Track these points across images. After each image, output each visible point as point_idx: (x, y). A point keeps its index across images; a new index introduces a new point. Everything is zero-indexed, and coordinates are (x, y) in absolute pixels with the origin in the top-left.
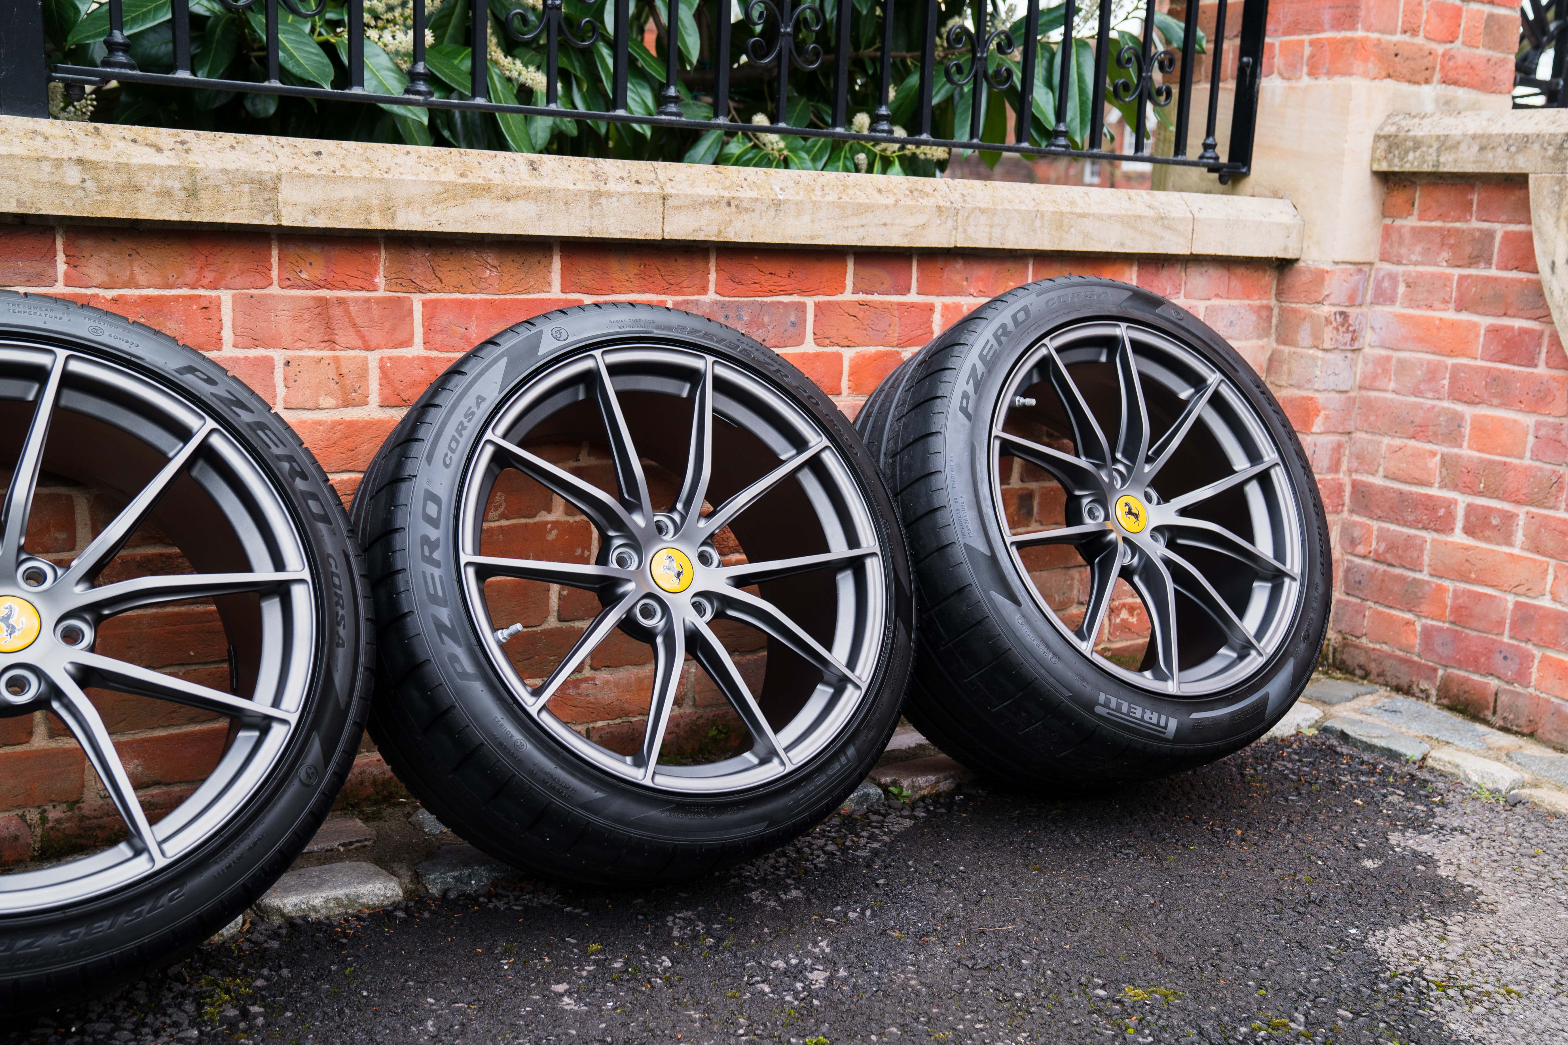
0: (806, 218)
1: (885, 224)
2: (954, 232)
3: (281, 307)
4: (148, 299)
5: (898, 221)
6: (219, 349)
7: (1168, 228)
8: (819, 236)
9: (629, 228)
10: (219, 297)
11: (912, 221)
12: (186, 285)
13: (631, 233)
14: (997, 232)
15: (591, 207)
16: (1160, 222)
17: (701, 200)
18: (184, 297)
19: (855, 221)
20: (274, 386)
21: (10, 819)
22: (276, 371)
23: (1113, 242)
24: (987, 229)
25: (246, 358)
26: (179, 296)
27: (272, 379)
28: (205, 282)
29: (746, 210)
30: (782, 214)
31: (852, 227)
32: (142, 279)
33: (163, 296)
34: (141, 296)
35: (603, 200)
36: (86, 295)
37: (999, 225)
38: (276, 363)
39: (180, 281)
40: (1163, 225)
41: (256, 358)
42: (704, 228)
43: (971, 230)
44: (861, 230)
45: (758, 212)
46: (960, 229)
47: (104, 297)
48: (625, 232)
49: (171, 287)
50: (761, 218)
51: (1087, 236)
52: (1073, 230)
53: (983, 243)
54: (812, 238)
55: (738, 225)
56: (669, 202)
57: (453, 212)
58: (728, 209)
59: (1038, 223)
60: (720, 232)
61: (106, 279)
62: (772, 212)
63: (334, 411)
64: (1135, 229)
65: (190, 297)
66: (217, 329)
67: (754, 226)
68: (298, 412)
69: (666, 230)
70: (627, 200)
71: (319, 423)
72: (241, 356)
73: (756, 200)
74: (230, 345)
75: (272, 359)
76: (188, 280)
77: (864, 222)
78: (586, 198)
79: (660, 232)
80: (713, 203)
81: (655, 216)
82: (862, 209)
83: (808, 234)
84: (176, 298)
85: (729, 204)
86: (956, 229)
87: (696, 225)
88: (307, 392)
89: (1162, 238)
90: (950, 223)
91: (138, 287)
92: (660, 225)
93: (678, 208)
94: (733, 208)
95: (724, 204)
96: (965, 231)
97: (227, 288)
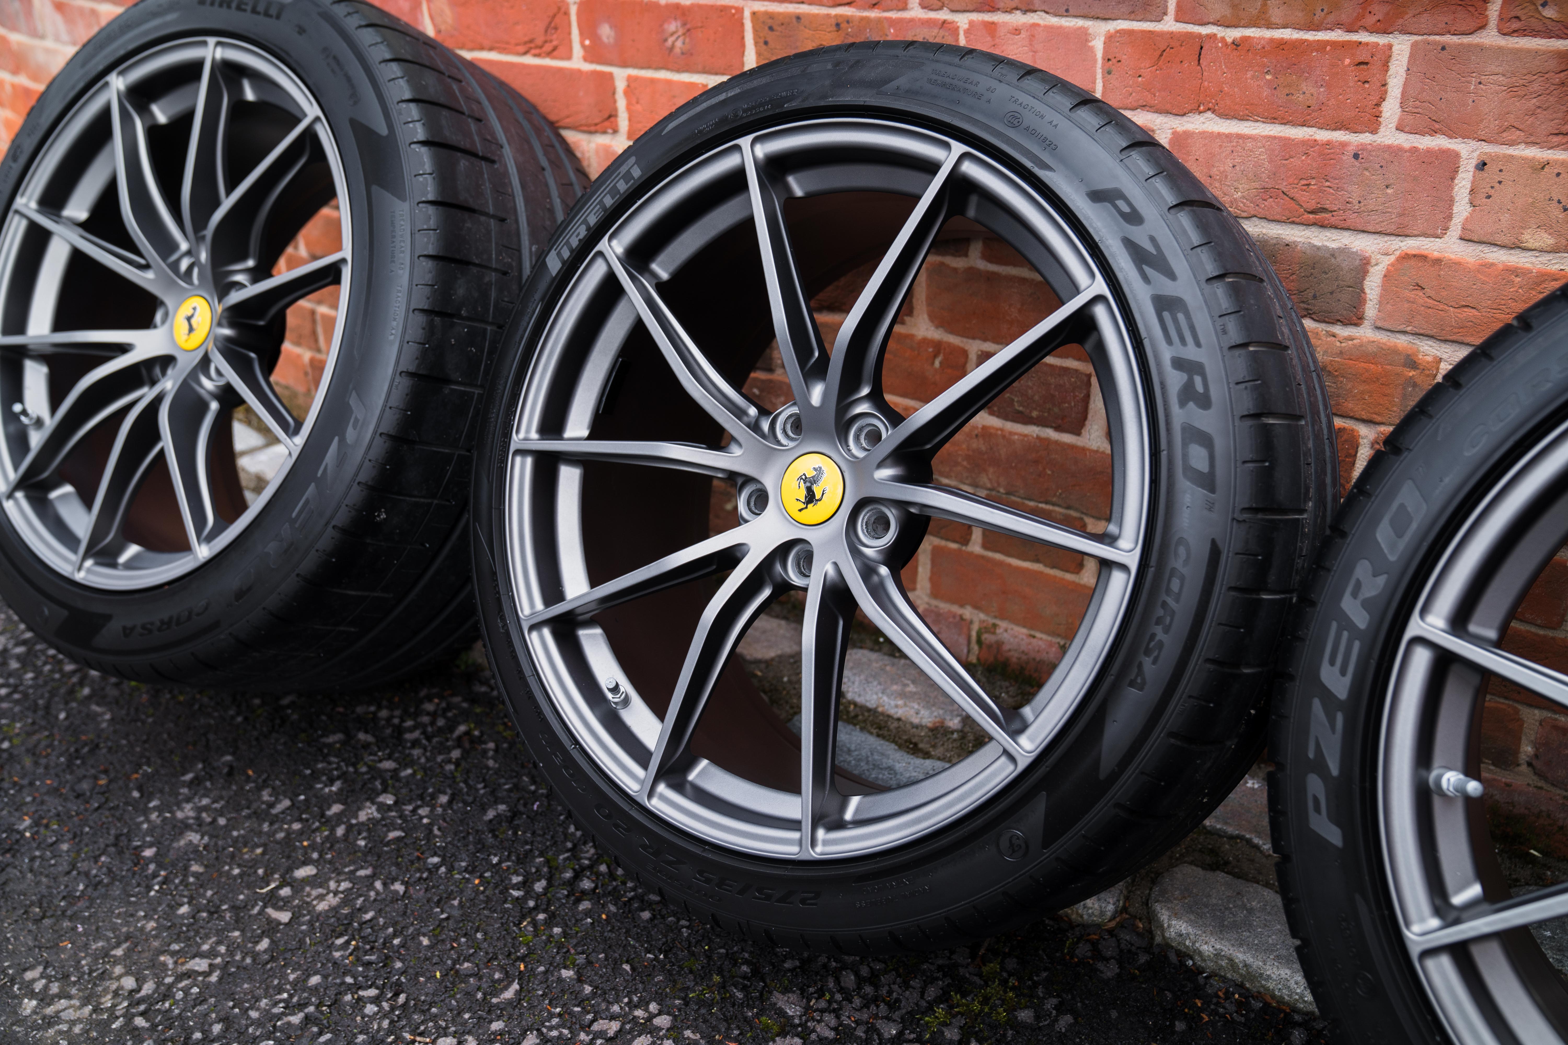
3: (1493, 68)
4: (1281, 45)
6: (1374, 131)
10: (1390, 47)
12: (1339, 25)
18: (1334, 44)
20: (1451, 201)
21: (1051, 645)
22: (1460, 175)
25: (1414, 150)
26: (1327, 43)
27: (1451, 188)
28: (1370, 20)
32: (1276, 14)
33: (1303, 41)
34: (1272, 40)
36: (1200, 36)
38: (1463, 163)
39: (1331, 18)
41: (1429, 152)
47: (1223, 39)
49: (1317, 28)
61: (1228, 12)
63: (1545, 258)
65: (1344, 45)
66: (1374, 99)
68: (1481, 247)
71: (1515, 271)
72: (1407, 145)
74: (1393, 126)
75: (1457, 155)
76: (1344, 18)
84: (1321, 46)
88: (1505, 218)
91: (1269, 26)
97: (1405, 32)
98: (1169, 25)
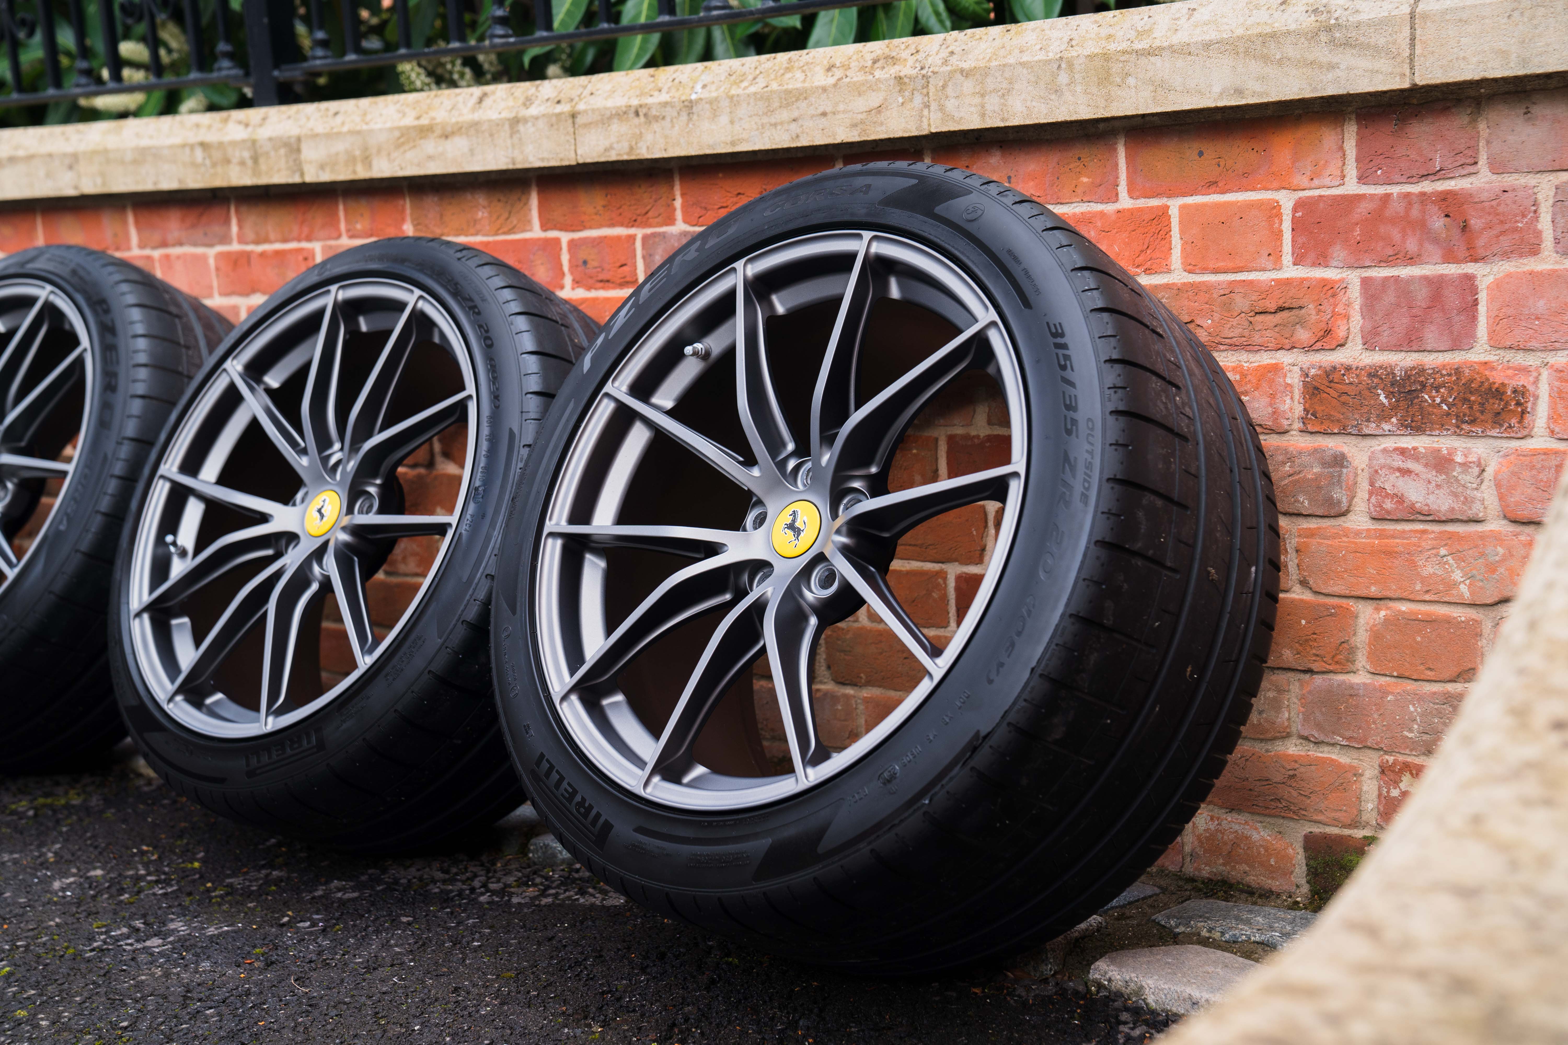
0: (724, 119)
1: (824, 114)
2: (926, 112)
5: (841, 107)
7: (1347, 44)
8: (741, 141)
9: (546, 155)
11: (861, 104)
13: (548, 160)
14: (993, 103)
15: (511, 136)
16: (1324, 37)
17: (608, 113)
19: (784, 115)
23: (1217, 89)
24: (977, 100)
29: (656, 118)
30: (695, 117)
31: (782, 123)
35: (521, 127)
37: (995, 91)
40: (1332, 41)
42: (615, 146)
43: (950, 105)
44: (793, 126)
45: (668, 119)
46: (934, 106)
48: (542, 160)
50: (673, 126)
51: (1160, 86)
52: (1131, 81)
53: (972, 122)
54: (733, 143)
55: (649, 137)
56: (580, 120)
57: (409, 155)
58: (636, 121)
59: (1063, 78)
60: (631, 148)
62: (684, 117)
64: (1266, 59)
67: (666, 137)
69: (579, 152)
70: (541, 124)
73: (665, 104)
77: (796, 114)
78: (507, 127)
79: (573, 155)
80: (621, 115)
81: (568, 138)
82: (791, 97)
83: (729, 139)
85: (637, 114)
86: (928, 107)
87: (607, 144)
89: (1332, 67)
90: (918, 100)
92: (573, 147)
93: (586, 126)
94: (642, 119)
95: (631, 115)
96: (942, 108)
97: (318, 240)
98: (235, 247)
